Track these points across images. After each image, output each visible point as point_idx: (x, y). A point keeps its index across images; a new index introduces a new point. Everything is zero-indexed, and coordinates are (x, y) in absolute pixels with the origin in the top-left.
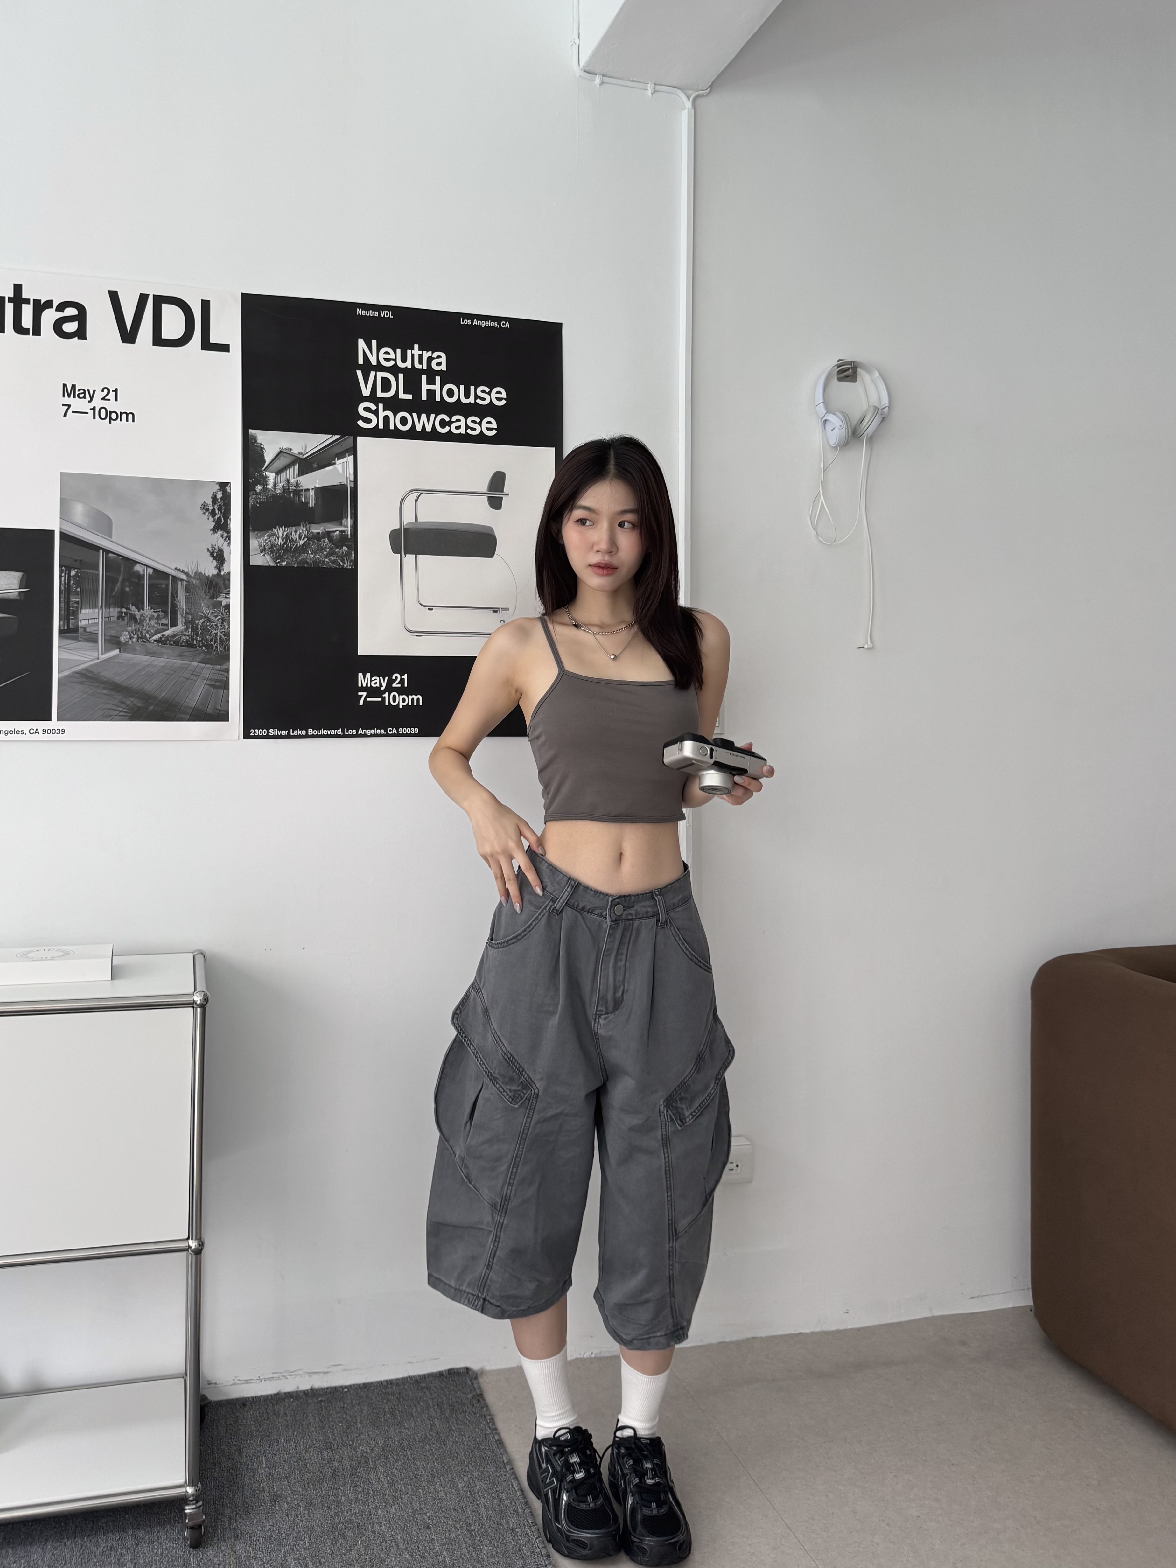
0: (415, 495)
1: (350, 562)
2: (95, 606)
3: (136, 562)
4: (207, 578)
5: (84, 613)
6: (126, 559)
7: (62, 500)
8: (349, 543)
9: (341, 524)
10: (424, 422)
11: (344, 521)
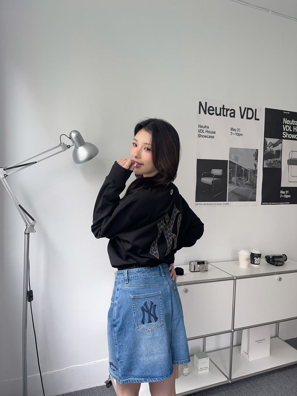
0: (291, 152)
1: (280, 167)
2: (234, 177)
3: (242, 167)
4: (254, 170)
5: (233, 178)
6: (240, 166)
7: (230, 154)
8: (280, 163)
10: (293, 136)
11: (279, 158)
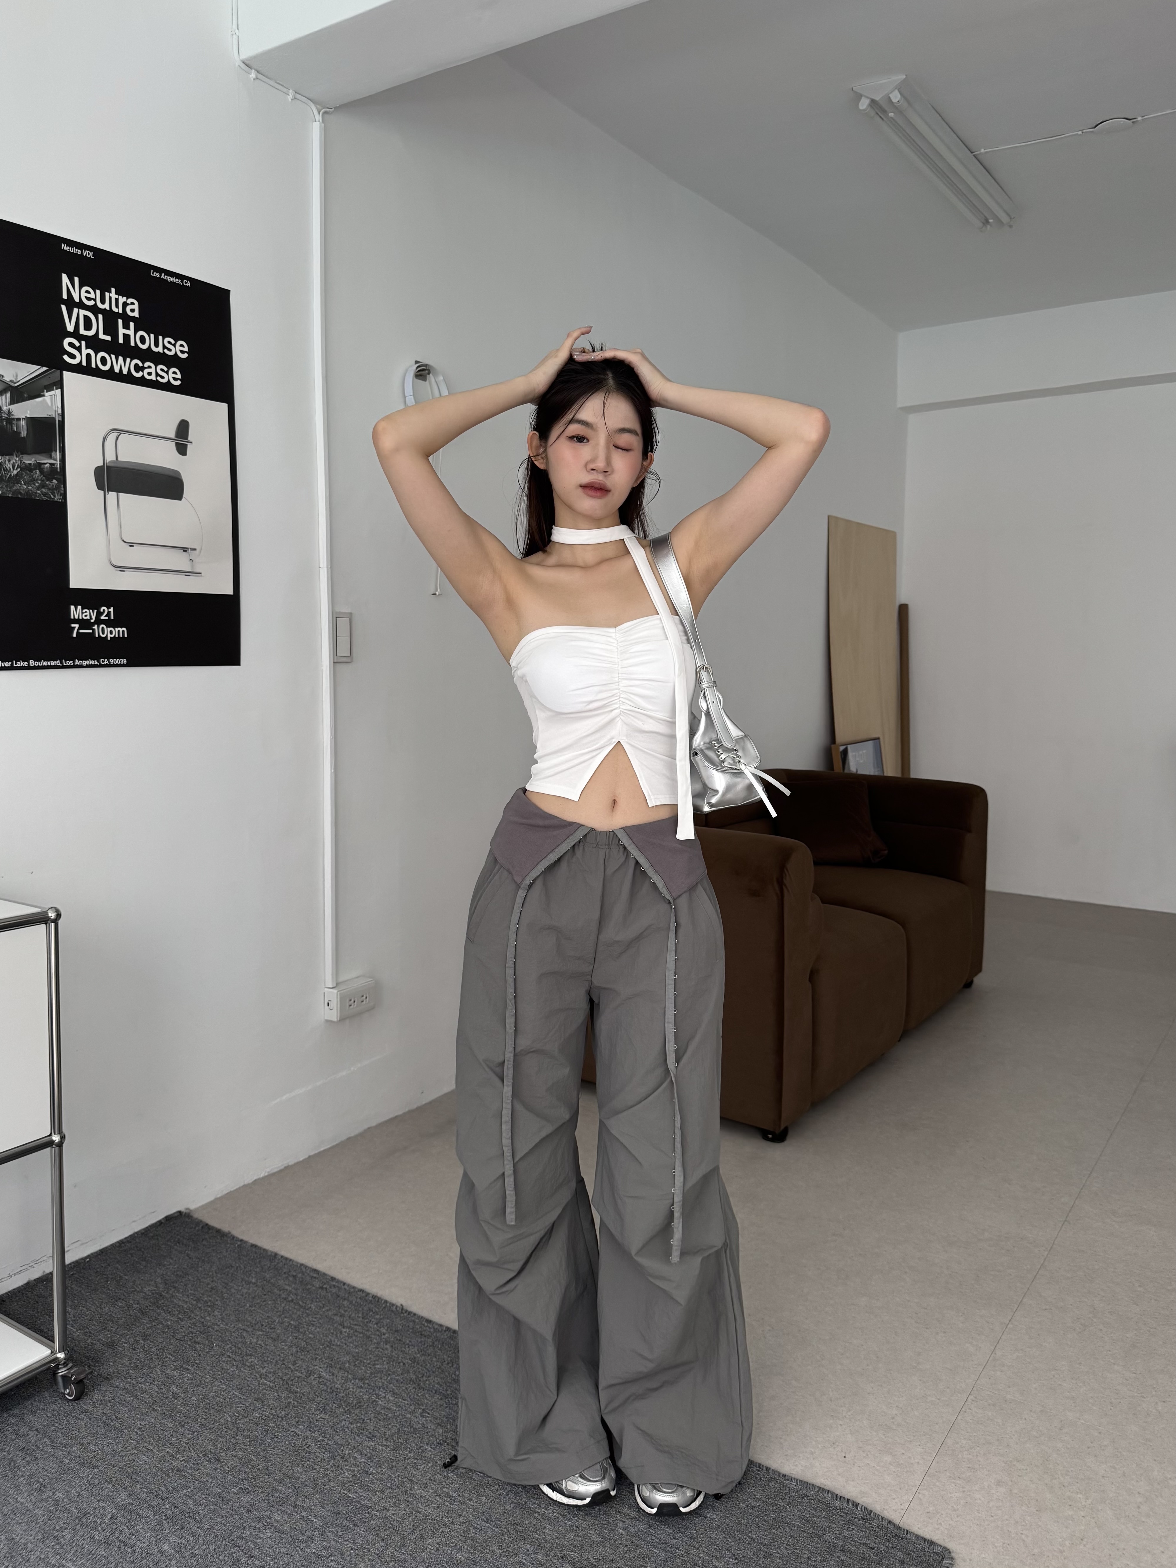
0: (115, 435)
1: (60, 495)
8: (59, 477)
9: (51, 457)
10: (122, 365)
11: (53, 454)
